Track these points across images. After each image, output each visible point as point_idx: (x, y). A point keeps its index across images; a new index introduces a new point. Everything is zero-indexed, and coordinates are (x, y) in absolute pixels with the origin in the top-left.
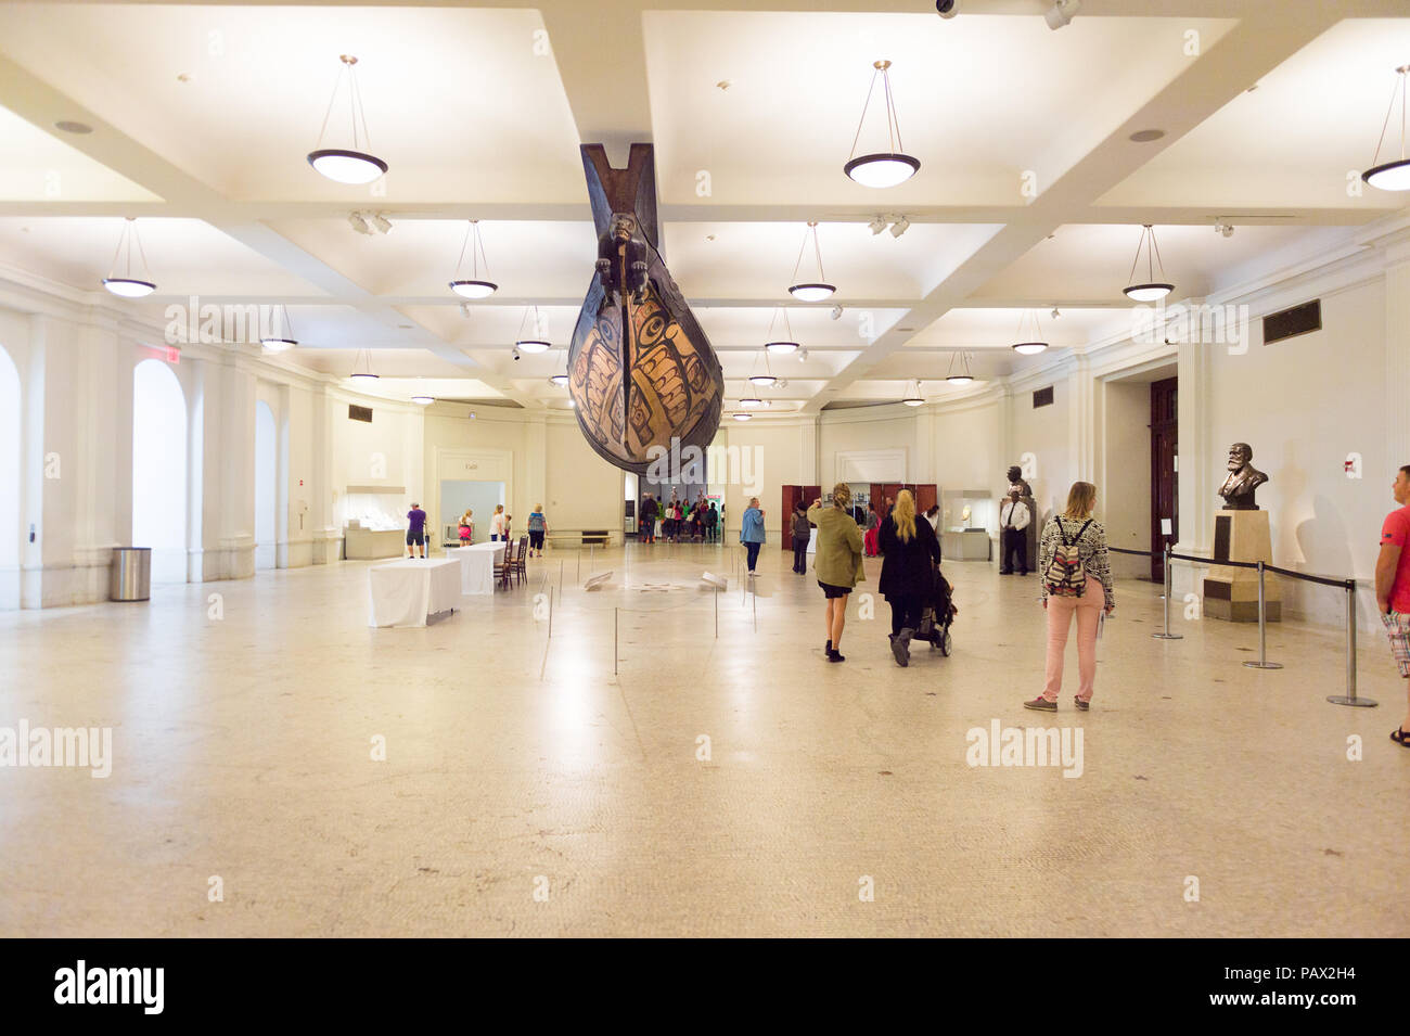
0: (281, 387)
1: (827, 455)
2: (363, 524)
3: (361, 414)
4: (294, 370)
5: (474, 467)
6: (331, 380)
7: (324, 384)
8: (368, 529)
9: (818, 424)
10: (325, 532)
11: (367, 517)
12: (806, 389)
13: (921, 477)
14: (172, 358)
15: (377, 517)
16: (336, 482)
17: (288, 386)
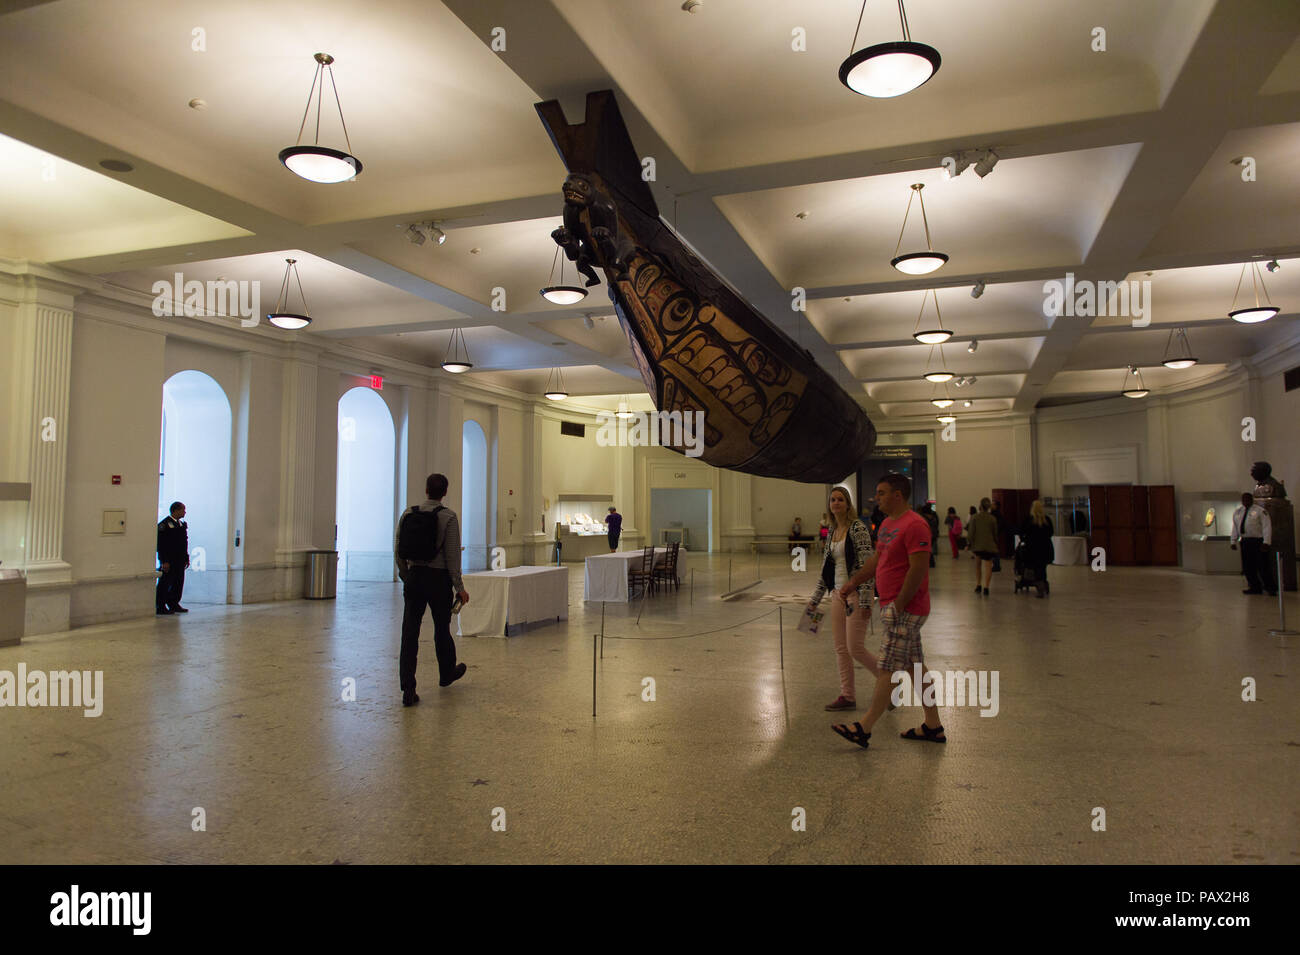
0: (492, 408)
1: (1045, 456)
2: (574, 529)
3: (573, 429)
4: (503, 393)
5: (683, 476)
6: (539, 400)
7: (533, 404)
8: (576, 534)
9: (1034, 424)
10: (533, 537)
11: (577, 523)
12: (1009, 385)
13: (1154, 478)
14: (376, 386)
15: (587, 523)
16: (548, 491)
17: (497, 406)
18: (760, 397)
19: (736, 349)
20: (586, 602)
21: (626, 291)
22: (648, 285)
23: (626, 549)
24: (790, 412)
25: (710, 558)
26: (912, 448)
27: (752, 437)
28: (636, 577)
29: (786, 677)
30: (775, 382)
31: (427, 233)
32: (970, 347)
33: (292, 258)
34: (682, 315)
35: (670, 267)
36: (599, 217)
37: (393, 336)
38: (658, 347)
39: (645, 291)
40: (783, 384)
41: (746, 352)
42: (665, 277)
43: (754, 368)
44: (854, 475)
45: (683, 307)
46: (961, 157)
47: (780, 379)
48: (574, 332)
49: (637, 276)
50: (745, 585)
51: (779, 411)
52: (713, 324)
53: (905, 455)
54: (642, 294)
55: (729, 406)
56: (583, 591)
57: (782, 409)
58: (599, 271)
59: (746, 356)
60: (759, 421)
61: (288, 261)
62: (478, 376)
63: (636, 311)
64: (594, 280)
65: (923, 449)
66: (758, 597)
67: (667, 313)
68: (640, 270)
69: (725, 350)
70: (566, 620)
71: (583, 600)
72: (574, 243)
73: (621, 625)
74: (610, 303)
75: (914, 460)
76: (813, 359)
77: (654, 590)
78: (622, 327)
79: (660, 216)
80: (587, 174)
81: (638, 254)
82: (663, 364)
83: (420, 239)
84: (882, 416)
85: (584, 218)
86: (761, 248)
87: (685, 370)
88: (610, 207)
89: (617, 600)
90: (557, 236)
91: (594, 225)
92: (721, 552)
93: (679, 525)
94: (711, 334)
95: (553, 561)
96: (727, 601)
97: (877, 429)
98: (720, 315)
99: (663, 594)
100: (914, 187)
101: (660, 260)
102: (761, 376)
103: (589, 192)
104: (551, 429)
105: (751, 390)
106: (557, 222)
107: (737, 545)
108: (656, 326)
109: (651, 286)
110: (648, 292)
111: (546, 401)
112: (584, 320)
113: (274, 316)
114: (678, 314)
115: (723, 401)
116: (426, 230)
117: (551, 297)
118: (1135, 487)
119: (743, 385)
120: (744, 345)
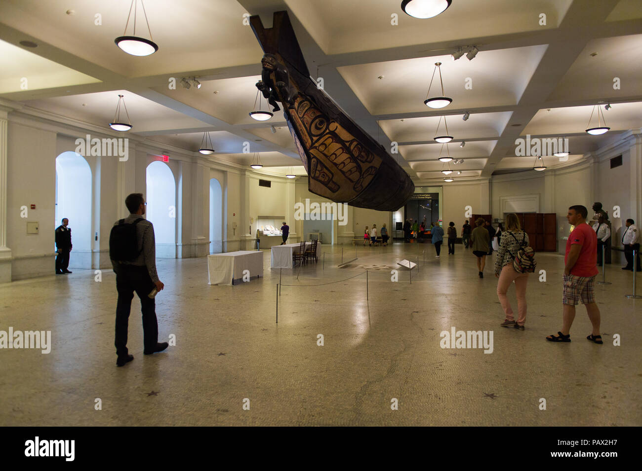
0: (224, 172)
1: (496, 198)
2: (265, 233)
3: (265, 184)
4: (230, 165)
6: (248, 169)
7: (245, 170)
8: (266, 235)
9: (491, 183)
10: (245, 236)
11: (267, 230)
12: (480, 164)
13: (547, 209)
14: (166, 160)
15: (272, 230)
16: (253, 214)
17: (226, 171)
18: (359, 168)
19: (347, 144)
20: (272, 269)
21: (293, 114)
22: (304, 111)
23: (291, 243)
24: (373, 176)
25: (333, 248)
26: (432, 194)
27: (354, 188)
28: (296, 256)
29: (369, 304)
30: (366, 161)
31: (191, 82)
32: (461, 145)
33: (121, 94)
34: (321, 127)
35: (316, 103)
36: (280, 77)
37: (174, 135)
38: (309, 143)
39: (303, 114)
40: (370, 162)
41: (352, 146)
42: (313, 108)
43: (356, 154)
44: (403, 207)
45: (321, 123)
46: (460, 49)
47: (369, 160)
48: (265, 135)
49: (298, 107)
50: (350, 260)
51: (368, 175)
52: (336, 132)
53: (428, 198)
54: (301, 116)
55: (343, 173)
56: (271, 263)
57: (369, 174)
58: (280, 104)
59: (352, 148)
60: (358, 180)
61: (120, 96)
62: (217, 156)
63: (298, 125)
64: (277, 109)
65: (437, 194)
66: (356, 266)
67: (313, 125)
68: (300, 104)
69: (342, 144)
70: (262, 277)
71: (270, 267)
72: (267, 89)
73: (289, 279)
74: (285, 120)
75: (432, 200)
76: (385, 149)
77: (305, 263)
78: (291, 133)
79: (310, 77)
80: (274, 54)
81: (299, 96)
82: (311, 151)
83: (188, 86)
84: (418, 178)
85: (272, 77)
86: (360, 93)
87: (322, 154)
88: (285, 71)
89: (287, 267)
90: (259, 86)
91: (277, 81)
92: (338, 244)
93: (318, 231)
94: (335, 136)
95: (255, 249)
96: (341, 268)
97: (415, 185)
98: (339, 127)
99: (309, 265)
100: (436, 64)
101: (310, 99)
102: (359, 158)
103: (275, 64)
104: (254, 183)
105: (355, 165)
106: (259, 78)
107: (346, 241)
108: (308, 132)
109: (305, 112)
110: (303, 116)
111: (251, 169)
112: (271, 128)
113: (113, 124)
114: (319, 126)
115: (340, 170)
116: (191, 81)
117: (254, 116)
118: (538, 214)
119: (350, 162)
120: (351, 142)
